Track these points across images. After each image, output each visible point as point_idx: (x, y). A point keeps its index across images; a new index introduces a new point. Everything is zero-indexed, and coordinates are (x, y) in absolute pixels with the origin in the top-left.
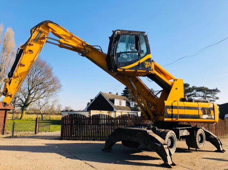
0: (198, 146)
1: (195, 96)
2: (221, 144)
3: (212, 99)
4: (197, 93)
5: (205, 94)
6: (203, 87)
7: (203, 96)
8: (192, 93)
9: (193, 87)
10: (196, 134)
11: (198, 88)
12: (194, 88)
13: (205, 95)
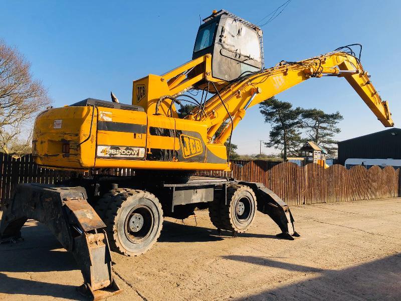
0: (233, 226)
1: (302, 127)
2: (292, 220)
3: (329, 132)
4: (303, 120)
5: (318, 123)
6: (315, 110)
7: (314, 127)
8: (296, 121)
9: (298, 109)
10: (230, 200)
11: (307, 111)
12: (298, 112)
13: (317, 125)
